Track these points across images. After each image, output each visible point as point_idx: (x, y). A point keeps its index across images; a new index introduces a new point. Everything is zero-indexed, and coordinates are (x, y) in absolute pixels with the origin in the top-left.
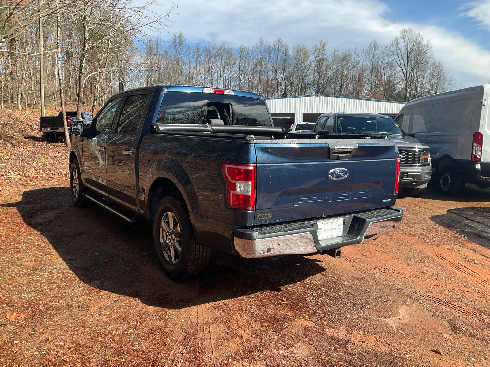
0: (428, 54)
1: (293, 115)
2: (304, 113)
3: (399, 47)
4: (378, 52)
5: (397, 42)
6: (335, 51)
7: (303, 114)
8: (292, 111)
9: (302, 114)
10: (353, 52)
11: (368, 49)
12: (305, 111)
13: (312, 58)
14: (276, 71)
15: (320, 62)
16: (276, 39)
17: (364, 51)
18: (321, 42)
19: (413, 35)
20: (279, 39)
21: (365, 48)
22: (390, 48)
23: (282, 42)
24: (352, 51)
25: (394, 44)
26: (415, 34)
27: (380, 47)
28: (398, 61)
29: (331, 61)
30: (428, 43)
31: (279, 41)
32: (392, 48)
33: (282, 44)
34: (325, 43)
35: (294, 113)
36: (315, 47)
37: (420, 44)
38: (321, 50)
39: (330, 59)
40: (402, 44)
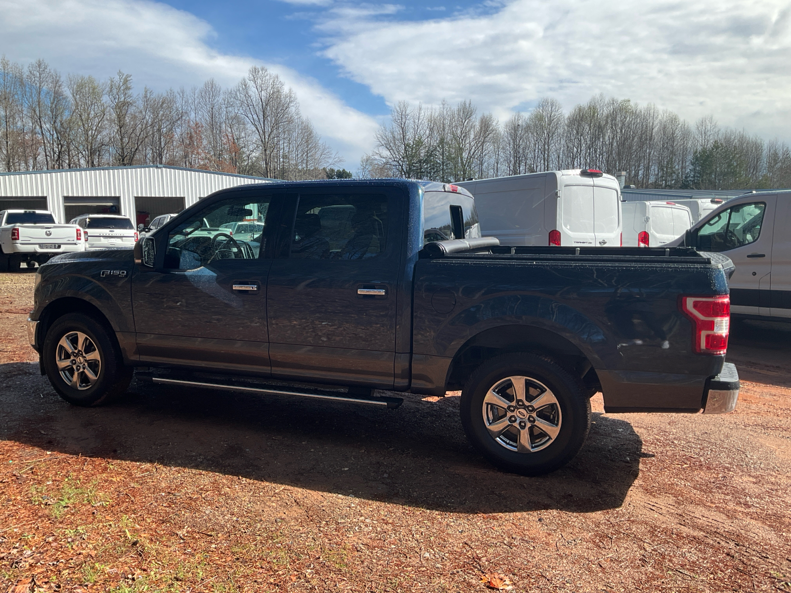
0: (292, 110)
1: (117, 199)
2: (136, 195)
3: (249, 94)
4: (220, 99)
5: (245, 86)
6: (146, 92)
7: (136, 197)
8: (115, 192)
9: (134, 198)
10: (178, 96)
11: (203, 94)
12: (137, 193)
13: (106, 99)
14: (40, 119)
15: (122, 107)
16: (34, 61)
17: (196, 95)
18: (120, 73)
19: (268, 77)
20: (39, 61)
21: (196, 91)
22: (236, 94)
23: (46, 68)
24: (176, 94)
25: (241, 89)
26: (270, 76)
27: (221, 92)
28: (250, 115)
29: (141, 107)
30: (290, 92)
31: (39, 66)
32: (238, 94)
33: (47, 70)
34: (128, 76)
35: (117, 195)
36: (109, 82)
37: (278, 91)
38: (122, 88)
39: (141, 104)
40: (253, 91)
